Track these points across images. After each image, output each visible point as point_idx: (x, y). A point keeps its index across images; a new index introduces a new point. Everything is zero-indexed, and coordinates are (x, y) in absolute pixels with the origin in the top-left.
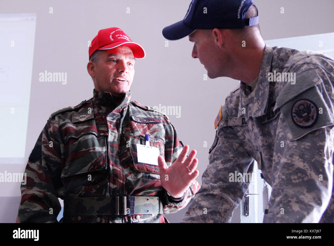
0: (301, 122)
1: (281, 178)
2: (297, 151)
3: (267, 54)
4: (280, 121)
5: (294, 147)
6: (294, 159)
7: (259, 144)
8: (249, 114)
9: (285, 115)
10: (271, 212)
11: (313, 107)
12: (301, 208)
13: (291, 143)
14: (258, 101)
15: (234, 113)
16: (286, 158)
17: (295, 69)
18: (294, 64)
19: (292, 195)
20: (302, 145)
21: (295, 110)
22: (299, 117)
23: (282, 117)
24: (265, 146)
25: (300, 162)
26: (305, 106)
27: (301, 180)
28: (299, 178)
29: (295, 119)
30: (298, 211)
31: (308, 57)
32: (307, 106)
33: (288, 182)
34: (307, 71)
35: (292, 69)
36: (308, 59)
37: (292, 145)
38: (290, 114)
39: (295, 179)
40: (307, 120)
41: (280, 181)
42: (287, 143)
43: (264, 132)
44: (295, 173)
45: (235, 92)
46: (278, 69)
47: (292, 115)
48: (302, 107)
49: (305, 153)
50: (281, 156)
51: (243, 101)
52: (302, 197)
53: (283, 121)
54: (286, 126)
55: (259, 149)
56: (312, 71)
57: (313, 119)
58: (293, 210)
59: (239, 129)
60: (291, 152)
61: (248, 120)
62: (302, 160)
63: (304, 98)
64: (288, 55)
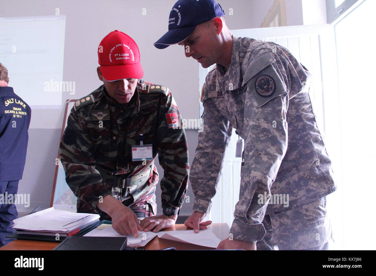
0: (263, 93)
1: (252, 137)
2: (262, 115)
3: (235, 42)
4: (247, 93)
5: (260, 112)
6: (260, 122)
7: (234, 110)
8: (225, 88)
9: (251, 89)
10: (247, 164)
11: (271, 81)
12: (269, 159)
13: (257, 109)
14: (233, 79)
15: (212, 88)
16: (253, 121)
17: (254, 53)
18: (254, 50)
19: (262, 149)
20: (265, 110)
21: (258, 84)
22: (261, 89)
23: (249, 90)
24: (239, 111)
25: (265, 123)
26: (265, 80)
27: (266, 137)
28: (265, 136)
29: (258, 90)
30: (267, 161)
31: (264, 44)
32: (266, 80)
33: (258, 139)
34: (264, 54)
35: (253, 53)
36: (264, 45)
37: (258, 111)
38: (254, 87)
39: (262, 137)
40: (267, 90)
41: (251, 140)
42: (254, 109)
43: (238, 101)
44: (262, 132)
45: (212, 72)
46: (243, 53)
47: (256, 88)
48: (263, 82)
49: (268, 116)
50: (249, 120)
51: (219, 79)
52: (268, 150)
53: (250, 93)
54: (252, 97)
55: (233, 113)
56: (268, 53)
57: (272, 89)
58: (263, 161)
59: (216, 100)
60: (257, 116)
61: (225, 93)
62: (266, 122)
63: (264, 74)
64: (249, 42)
